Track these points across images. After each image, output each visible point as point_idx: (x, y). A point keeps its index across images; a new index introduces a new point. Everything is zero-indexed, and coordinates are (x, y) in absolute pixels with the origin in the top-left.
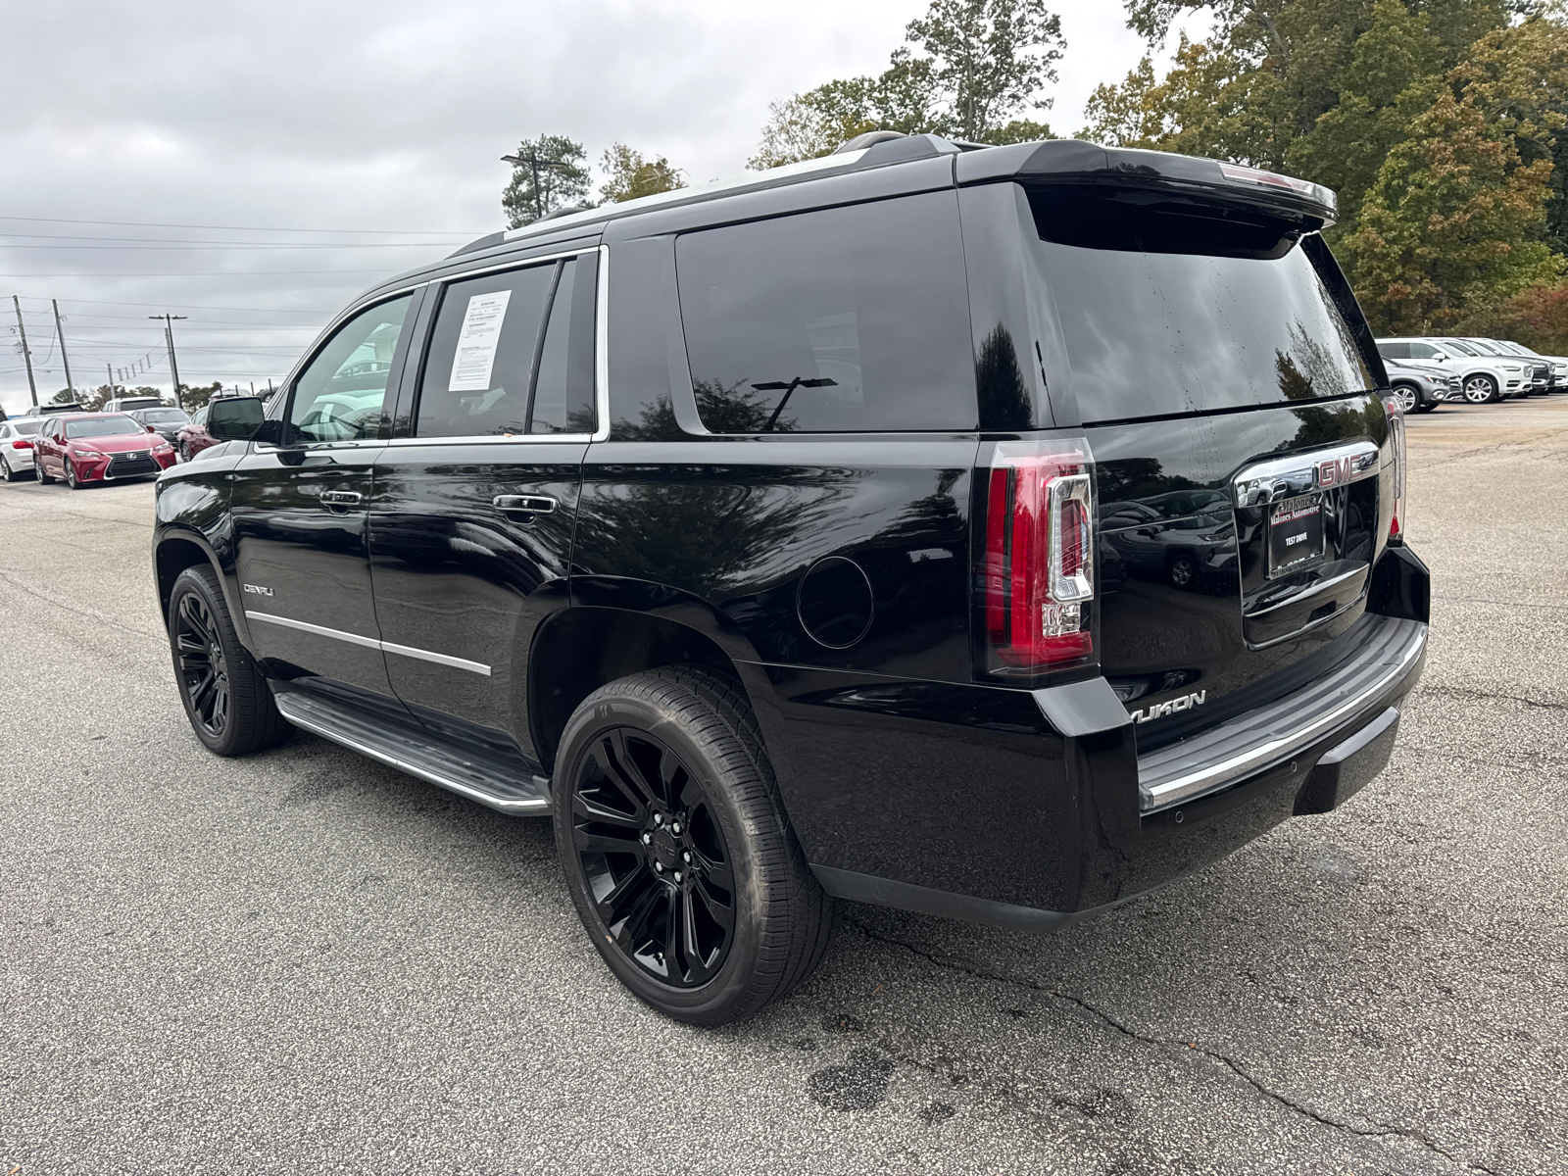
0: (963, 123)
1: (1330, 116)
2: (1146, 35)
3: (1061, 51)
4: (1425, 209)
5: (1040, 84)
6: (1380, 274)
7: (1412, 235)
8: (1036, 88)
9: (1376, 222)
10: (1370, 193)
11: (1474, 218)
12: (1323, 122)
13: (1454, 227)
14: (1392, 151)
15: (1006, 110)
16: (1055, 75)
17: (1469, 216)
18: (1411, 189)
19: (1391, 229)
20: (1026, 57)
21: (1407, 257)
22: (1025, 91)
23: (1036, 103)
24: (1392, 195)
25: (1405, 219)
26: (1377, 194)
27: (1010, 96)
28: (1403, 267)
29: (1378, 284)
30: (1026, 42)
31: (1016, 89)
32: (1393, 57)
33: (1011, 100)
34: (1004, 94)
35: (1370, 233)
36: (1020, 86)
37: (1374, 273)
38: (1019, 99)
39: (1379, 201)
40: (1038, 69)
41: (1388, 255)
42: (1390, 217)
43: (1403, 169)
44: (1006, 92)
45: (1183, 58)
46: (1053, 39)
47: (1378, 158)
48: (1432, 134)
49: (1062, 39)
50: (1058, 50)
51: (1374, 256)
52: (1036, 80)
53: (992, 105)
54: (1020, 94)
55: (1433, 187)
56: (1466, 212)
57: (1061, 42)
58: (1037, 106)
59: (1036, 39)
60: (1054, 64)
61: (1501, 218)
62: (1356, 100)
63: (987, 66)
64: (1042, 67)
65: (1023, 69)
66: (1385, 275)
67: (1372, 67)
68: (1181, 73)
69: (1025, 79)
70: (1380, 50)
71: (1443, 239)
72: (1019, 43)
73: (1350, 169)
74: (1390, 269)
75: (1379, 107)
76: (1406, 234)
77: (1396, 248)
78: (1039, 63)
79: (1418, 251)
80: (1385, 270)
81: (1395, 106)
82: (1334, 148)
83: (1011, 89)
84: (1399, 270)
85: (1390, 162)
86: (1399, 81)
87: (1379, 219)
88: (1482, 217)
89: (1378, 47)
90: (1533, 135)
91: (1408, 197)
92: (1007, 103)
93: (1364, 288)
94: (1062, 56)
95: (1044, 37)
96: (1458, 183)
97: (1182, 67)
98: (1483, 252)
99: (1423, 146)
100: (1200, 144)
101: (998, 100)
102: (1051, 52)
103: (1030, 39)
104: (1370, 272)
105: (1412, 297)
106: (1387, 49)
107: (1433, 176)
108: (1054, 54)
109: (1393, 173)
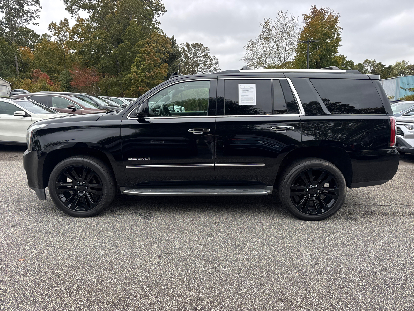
0: (8, 24)
1: (122, 45)
2: (71, 13)
3: (40, 9)
4: (145, 71)
5: (35, 18)
6: (137, 84)
7: (143, 76)
8: (33, 19)
9: (135, 72)
10: (133, 65)
11: (155, 74)
12: (120, 46)
13: (151, 75)
14: (137, 56)
15: (23, 23)
16: (39, 16)
17: (154, 74)
18: (142, 65)
19: (139, 74)
20: (29, 9)
21: (142, 81)
22: (29, 19)
23: (34, 23)
24: (138, 66)
25: (141, 72)
26: (134, 65)
27: (24, 19)
28: (142, 83)
29: (136, 87)
30: (29, 5)
31: (26, 18)
32: (135, 34)
33: (25, 21)
34: (22, 18)
35: (134, 74)
36: (28, 17)
37: (136, 84)
38: (27, 21)
39: (135, 67)
40: (33, 13)
41: (138, 80)
42: (138, 71)
43: (140, 60)
44: (23, 18)
45: (78, 21)
46: (37, 5)
47: (134, 57)
48: (145, 53)
49: (40, 6)
50: (39, 9)
51: (136, 80)
52: (33, 16)
53: (18, 21)
54: (28, 20)
55: (146, 66)
56: (153, 72)
57: (40, 7)
58: (34, 24)
59: (32, 4)
60: (38, 13)
61: (160, 75)
62: (128, 42)
63: (15, 8)
64: (34, 13)
65: (28, 12)
66: (138, 85)
67: (130, 35)
68: (79, 25)
69: (29, 15)
70: (132, 32)
71: (149, 78)
72: (26, 4)
73: (127, 58)
74: (139, 83)
75: (133, 45)
76: (142, 76)
77: (140, 79)
78: (33, 11)
79: (145, 80)
80: (138, 84)
81: (136, 45)
82: (123, 53)
83: (25, 17)
84: (141, 84)
85: (136, 58)
86: (136, 40)
87: (136, 71)
88: (156, 74)
89: (131, 31)
90: (163, 58)
91: (141, 67)
92: (23, 21)
93: (133, 87)
94: (41, 11)
95: (34, 4)
96: (151, 66)
97: (78, 23)
98: (157, 82)
99: (143, 56)
100: (90, 45)
101: (20, 20)
102: (37, 9)
103: (30, 4)
104: (135, 84)
105: (144, 91)
106: (133, 32)
107: (146, 63)
108: (38, 10)
109: (138, 61)
